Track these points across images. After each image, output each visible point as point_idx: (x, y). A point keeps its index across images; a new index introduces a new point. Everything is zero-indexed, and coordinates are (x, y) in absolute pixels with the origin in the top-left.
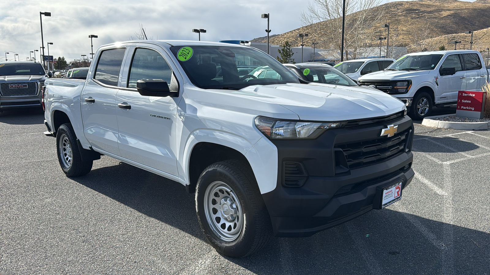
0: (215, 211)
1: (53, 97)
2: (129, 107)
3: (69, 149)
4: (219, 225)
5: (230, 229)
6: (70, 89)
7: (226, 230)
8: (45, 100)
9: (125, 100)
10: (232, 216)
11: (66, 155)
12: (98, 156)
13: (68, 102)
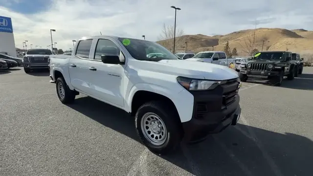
0: (147, 128)
1: (54, 64)
2: (95, 70)
3: (63, 90)
4: (150, 136)
5: (157, 138)
6: (63, 60)
7: (154, 138)
8: (50, 65)
9: (93, 66)
10: (158, 131)
11: (61, 92)
12: (78, 93)
13: (62, 67)
